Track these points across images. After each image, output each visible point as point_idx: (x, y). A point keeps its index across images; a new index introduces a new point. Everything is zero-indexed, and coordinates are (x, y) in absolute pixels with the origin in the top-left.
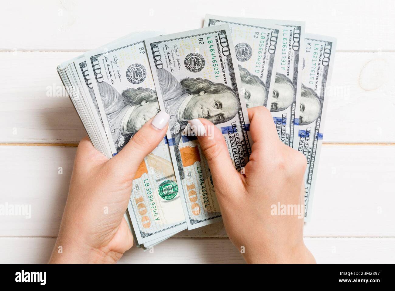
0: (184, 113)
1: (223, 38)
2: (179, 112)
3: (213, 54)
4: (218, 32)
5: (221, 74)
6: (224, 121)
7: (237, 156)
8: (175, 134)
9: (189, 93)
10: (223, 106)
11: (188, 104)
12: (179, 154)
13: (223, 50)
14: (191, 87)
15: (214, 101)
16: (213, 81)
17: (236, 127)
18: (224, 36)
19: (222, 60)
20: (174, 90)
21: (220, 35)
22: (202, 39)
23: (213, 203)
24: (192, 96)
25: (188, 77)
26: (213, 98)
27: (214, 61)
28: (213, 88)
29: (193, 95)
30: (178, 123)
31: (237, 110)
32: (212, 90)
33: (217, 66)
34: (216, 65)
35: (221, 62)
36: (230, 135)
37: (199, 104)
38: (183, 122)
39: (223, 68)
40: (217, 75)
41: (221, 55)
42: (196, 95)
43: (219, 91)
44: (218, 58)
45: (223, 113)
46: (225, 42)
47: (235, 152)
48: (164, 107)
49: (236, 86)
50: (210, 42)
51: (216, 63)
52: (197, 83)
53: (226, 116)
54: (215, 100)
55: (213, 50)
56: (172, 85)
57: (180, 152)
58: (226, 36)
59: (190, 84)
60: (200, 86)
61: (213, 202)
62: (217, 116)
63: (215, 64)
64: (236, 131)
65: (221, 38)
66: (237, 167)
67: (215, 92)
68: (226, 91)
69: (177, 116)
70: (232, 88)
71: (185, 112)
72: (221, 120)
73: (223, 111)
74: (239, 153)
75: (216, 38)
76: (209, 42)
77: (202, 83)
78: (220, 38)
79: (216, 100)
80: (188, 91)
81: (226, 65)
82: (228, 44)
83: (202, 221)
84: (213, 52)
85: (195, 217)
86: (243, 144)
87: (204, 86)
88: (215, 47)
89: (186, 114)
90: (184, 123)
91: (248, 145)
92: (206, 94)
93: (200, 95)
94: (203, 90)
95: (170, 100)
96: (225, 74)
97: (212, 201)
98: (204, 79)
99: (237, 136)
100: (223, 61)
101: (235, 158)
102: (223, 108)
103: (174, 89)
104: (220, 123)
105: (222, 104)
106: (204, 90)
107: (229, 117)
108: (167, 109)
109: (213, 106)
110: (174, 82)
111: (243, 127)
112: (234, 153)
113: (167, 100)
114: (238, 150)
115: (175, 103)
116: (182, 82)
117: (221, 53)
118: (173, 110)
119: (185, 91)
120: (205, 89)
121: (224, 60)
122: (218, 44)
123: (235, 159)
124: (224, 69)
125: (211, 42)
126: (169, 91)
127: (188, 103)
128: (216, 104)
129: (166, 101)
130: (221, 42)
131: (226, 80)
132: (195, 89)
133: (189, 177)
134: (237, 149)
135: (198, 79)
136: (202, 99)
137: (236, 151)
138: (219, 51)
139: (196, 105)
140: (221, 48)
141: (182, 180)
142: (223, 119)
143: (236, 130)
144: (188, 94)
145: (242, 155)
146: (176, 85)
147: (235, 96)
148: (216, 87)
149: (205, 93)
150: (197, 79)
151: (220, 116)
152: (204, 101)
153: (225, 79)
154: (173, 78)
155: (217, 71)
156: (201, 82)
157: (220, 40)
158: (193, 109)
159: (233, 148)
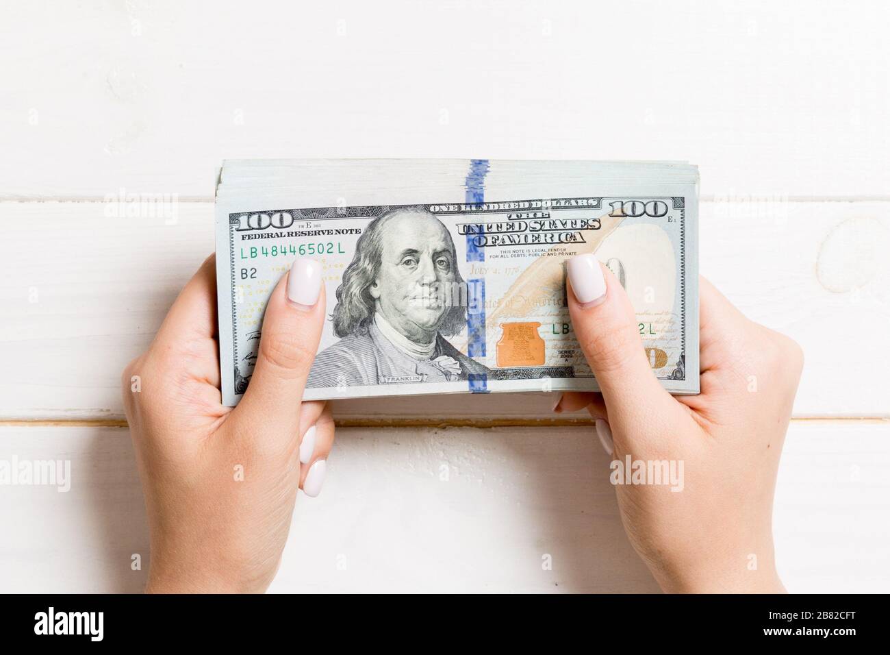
0: (417, 341)
1: (248, 222)
2: (410, 353)
3: (283, 251)
4: (232, 231)
5: (335, 239)
6: (452, 252)
7: (546, 236)
8: (460, 373)
9: (371, 322)
10: (414, 249)
11: (397, 329)
12: (510, 372)
13: (279, 225)
14: (356, 314)
15: (400, 266)
16: (350, 261)
17: (469, 226)
18: (243, 219)
19: (302, 233)
20: (357, 355)
21: (240, 228)
22: (244, 271)
23: (649, 314)
24: (378, 316)
25: (332, 318)
26: (391, 267)
27: (300, 250)
28: (367, 265)
29: (377, 314)
30: (437, 360)
31: (430, 215)
32: (370, 267)
33: (315, 247)
34: (311, 246)
35: (306, 234)
36: (490, 243)
37: (401, 304)
38: (436, 348)
39: (321, 233)
40: (335, 249)
41: (288, 233)
42: (378, 305)
43: (376, 253)
44: (297, 242)
45: (431, 252)
46: (260, 219)
47: (534, 238)
48: (391, 385)
49: (368, 207)
50: (254, 253)
51: (306, 248)
52: (348, 299)
53: (440, 246)
54: (397, 265)
55: (274, 250)
56: (345, 358)
57: (506, 368)
58: (244, 214)
59: (349, 315)
60: (358, 292)
61: (646, 313)
62: (438, 265)
63: (310, 249)
64: (481, 227)
65: (249, 225)
66: (572, 241)
67: (376, 259)
68: (378, 235)
69: (420, 360)
70: (372, 219)
71: (415, 338)
72: (449, 257)
73: (425, 250)
74: (539, 230)
75: (247, 238)
76: (254, 255)
77: (350, 288)
78: (247, 227)
79: (398, 261)
80: (365, 324)
81: (315, 224)
82: (265, 212)
83: (684, 352)
84: (279, 250)
85: (669, 366)
86: (517, 216)
87: (358, 282)
88: (268, 243)
89: (418, 337)
90: (440, 345)
91: (521, 204)
92: (377, 282)
93: (379, 298)
94: (368, 287)
95: (379, 368)
96: (337, 230)
97: (643, 314)
98: (341, 282)
99: (495, 227)
100: (305, 229)
101: (549, 241)
102: (419, 249)
103: (353, 355)
104: (455, 262)
105: (410, 250)
106: (368, 284)
107: (442, 239)
108: (398, 379)
109: (411, 271)
110: (338, 352)
111: (474, 208)
112: (537, 241)
113: (377, 376)
114: (531, 231)
115: (388, 359)
116: (340, 332)
117: (285, 231)
118: (404, 366)
119: (363, 330)
120: (367, 282)
121: (303, 226)
122: (261, 236)
123: (552, 240)
124: (322, 231)
125: (254, 250)
126: (356, 368)
127: (394, 327)
128: (408, 262)
129: (378, 380)
130: (257, 226)
131: (351, 230)
132: (362, 306)
133: (572, 357)
134: (527, 232)
135: (339, 295)
136: (390, 293)
137: (533, 236)
138: (278, 237)
139: (403, 310)
140: (271, 230)
141: (576, 374)
142: (448, 253)
143: (477, 226)
144: (372, 324)
145: (544, 224)
146: (345, 349)
147: (392, 214)
148: (365, 257)
149: (375, 285)
150: (338, 298)
151: (438, 258)
152: (395, 289)
153: (349, 232)
154: (327, 353)
155: (326, 248)
156: (348, 290)
157: (253, 229)
158: (410, 319)
159: (523, 241)
